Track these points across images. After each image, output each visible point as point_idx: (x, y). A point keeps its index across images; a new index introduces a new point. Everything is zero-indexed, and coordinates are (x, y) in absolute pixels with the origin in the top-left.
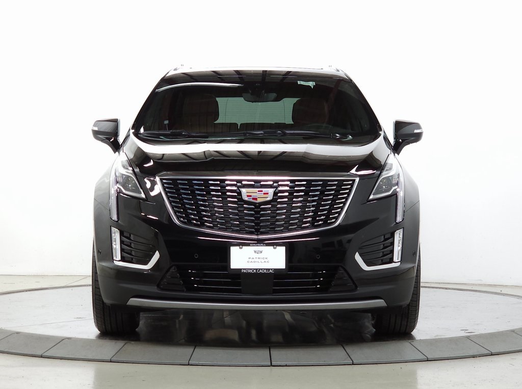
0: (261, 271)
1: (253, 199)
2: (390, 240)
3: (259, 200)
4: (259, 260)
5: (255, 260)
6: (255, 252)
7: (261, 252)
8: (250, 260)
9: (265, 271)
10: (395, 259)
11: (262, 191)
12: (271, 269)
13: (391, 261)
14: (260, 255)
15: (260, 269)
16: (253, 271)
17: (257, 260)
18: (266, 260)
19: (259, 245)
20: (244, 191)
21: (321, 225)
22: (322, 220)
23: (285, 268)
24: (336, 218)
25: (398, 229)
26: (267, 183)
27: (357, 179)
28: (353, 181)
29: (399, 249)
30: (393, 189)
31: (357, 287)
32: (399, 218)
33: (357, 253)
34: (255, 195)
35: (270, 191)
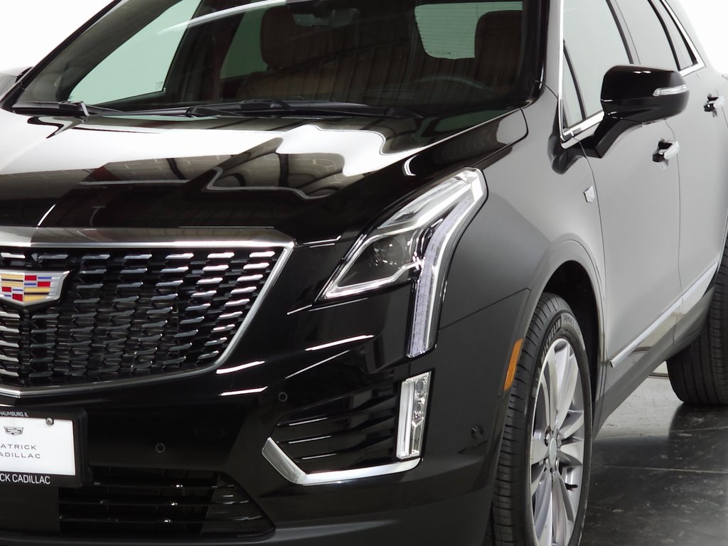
0: (20, 479)
1: (15, 296)
2: (390, 403)
3: (28, 300)
4: (19, 452)
5: (8, 450)
6: (7, 430)
7: (21, 432)
9: (30, 479)
10: (402, 451)
11: (34, 278)
12: (44, 475)
13: (391, 458)
14: (18, 439)
15: (18, 474)
16: (3, 477)
17: (12, 450)
18: (33, 452)
19: (13, 413)
21: (182, 367)
22: (183, 353)
23: (74, 474)
24: (221, 348)
25: (412, 373)
26: (54, 257)
27: (289, 246)
28: (279, 251)
29: (415, 426)
30: (405, 268)
31: (274, 527)
32: (419, 346)
33: (270, 439)
34: (19, 287)
35: (57, 279)
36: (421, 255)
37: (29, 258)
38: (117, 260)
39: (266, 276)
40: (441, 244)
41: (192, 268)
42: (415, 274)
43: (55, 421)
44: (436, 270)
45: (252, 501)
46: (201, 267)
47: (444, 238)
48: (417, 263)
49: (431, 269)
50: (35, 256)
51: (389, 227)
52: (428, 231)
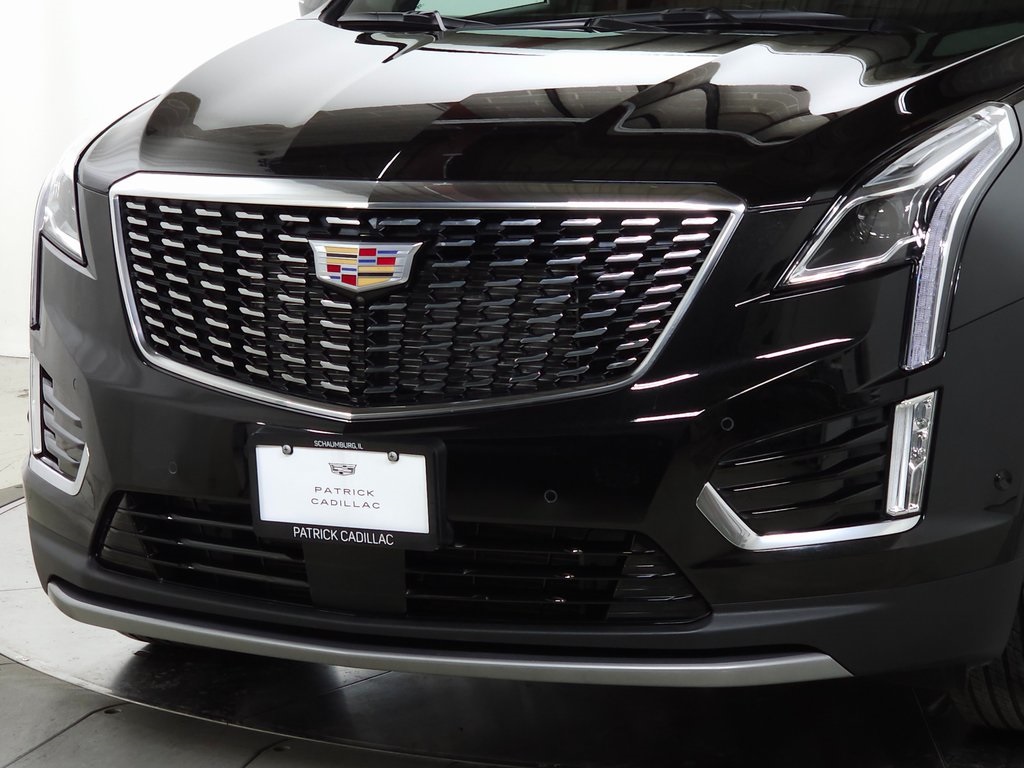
0: (352, 537)
1: (346, 279)
2: (878, 434)
3: (364, 284)
4: (349, 499)
5: (334, 496)
6: (334, 469)
7: (352, 470)
8: (321, 496)
9: (365, 538)
10: (895, 505)
11: (372, 252)
12: (385, 533)
13: (879, 514)
14: (348, 481)
15: (349, 530)
16: (328, 535)
17: (341, 497)
18: (370, 500)
19: (341, 444)
20: (320, 247)
21: (582, 380)
22: (584, 360)
23: (428, 532)
24: (640, 353)
25: (909, 393)
26: (401, 223)
27: (739, 210)
28: (723, 216)
29: (914, 468)
30: (901, 243)
31: (711, 611)
32: (921, 353)
33: (708, 485)
34: (351, 266)
35: (405, 253)
36: (925, 225)
37: (365, 225)
38: (490, 227)
39: (705, 252)
40: (953, 209)
41: (598, 239)
42: (914, 252)
43: (401, 456)
44: (946, 248)
45: (680, 573)
46: (612, 238)
47: (957, 202)
48: (918, 237)
49: (939, 246)
50: (373, 222)
51: (878, 186)
52: (936, 192)
